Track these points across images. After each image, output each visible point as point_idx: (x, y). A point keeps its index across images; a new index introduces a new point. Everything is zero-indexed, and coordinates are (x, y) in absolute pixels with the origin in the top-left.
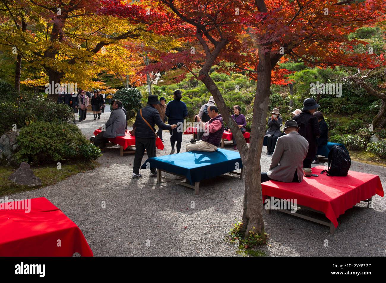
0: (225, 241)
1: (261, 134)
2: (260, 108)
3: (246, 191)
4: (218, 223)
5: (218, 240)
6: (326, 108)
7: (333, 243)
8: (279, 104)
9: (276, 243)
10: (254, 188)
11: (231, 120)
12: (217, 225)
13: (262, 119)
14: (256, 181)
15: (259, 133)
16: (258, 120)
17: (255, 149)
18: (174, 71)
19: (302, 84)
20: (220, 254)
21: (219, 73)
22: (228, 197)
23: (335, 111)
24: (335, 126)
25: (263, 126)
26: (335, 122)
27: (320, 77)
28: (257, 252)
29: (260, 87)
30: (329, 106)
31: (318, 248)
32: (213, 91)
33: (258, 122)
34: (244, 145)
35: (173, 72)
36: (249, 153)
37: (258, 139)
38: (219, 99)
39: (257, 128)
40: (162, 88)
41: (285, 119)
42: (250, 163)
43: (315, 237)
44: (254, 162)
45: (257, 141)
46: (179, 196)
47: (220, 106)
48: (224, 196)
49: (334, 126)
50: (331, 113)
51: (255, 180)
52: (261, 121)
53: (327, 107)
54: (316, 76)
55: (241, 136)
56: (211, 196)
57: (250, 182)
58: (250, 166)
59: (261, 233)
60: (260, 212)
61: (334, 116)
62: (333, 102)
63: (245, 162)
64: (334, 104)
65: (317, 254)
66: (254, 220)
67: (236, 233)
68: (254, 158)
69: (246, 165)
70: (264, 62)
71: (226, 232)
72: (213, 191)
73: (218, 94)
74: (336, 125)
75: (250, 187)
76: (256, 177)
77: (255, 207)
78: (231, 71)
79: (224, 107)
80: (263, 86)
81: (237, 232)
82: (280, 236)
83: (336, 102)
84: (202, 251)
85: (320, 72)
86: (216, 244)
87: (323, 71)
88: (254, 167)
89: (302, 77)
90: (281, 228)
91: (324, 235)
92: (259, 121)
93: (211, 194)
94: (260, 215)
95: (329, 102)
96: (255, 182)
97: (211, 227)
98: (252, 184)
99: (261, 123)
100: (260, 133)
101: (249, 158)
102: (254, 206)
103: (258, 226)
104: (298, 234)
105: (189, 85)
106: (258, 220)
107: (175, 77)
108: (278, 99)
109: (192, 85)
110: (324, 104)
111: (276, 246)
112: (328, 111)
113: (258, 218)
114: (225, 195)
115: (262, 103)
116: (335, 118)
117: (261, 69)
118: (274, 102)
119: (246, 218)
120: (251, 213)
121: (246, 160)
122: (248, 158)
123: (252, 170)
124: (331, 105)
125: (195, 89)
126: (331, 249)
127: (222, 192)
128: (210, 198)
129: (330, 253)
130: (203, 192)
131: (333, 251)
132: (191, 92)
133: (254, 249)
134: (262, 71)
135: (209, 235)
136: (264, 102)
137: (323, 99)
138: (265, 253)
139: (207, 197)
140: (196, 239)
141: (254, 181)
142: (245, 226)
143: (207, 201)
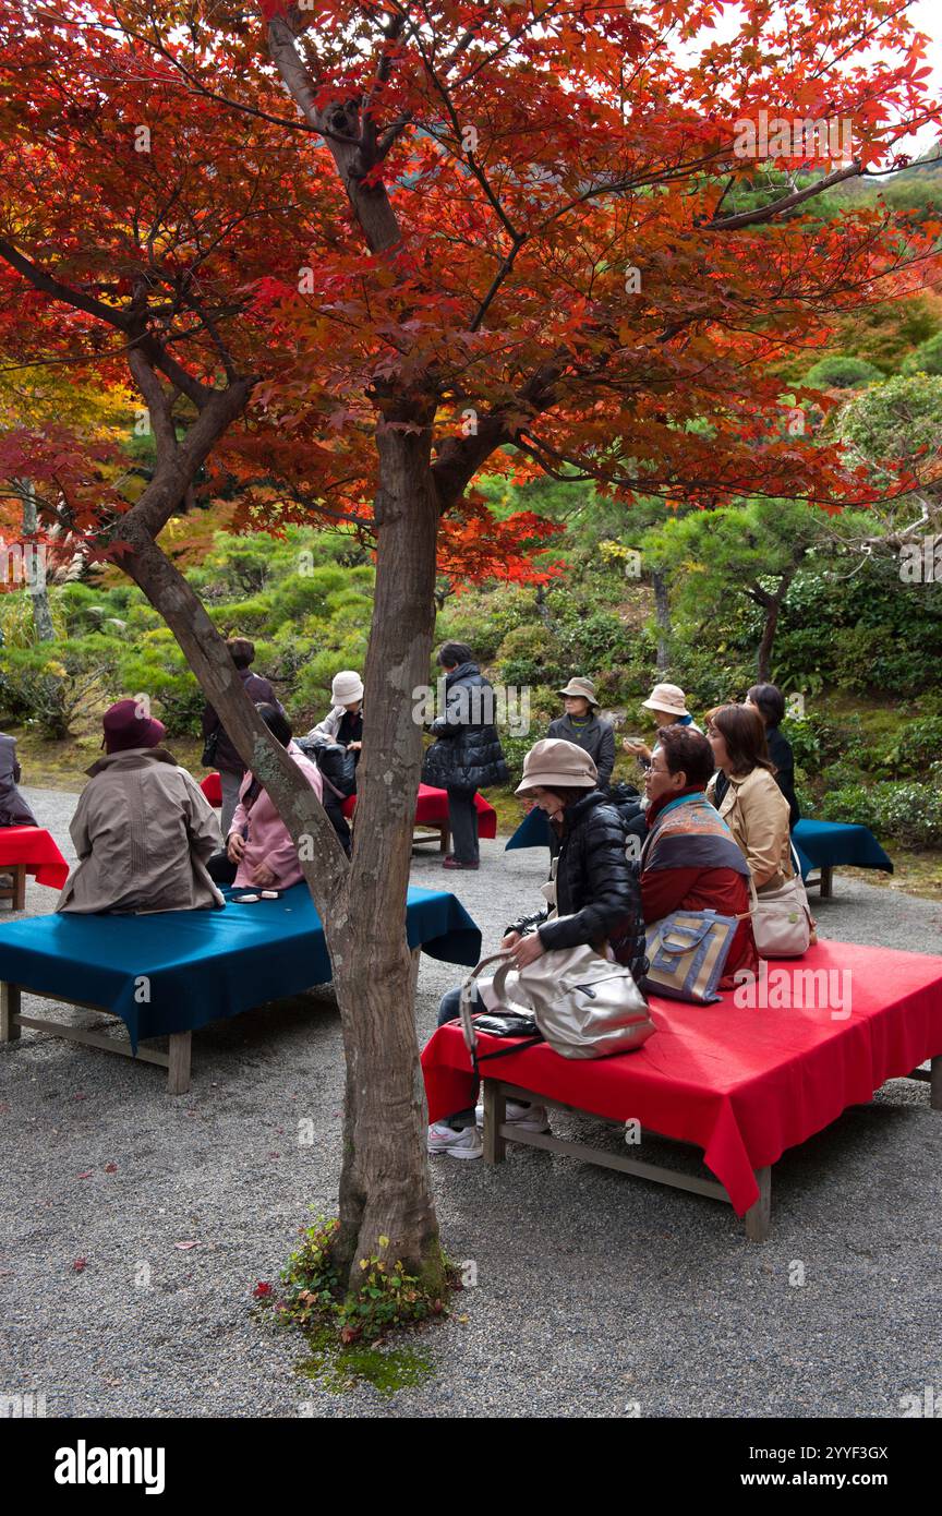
0: (253, 1314)
1: (399, 806)
2: (390, 688)
3: (349, 1073)
4: (244, 1226)
5: (224, 1315)
6: (807, 673)
7: (750, 1283)
8: (614, 661)
9: (492, 1306)
10: (382, 1052)
11: (266, 746)
12: (240, 1237)
13: (398, 735)
14: (386, 1019)
15: (388, 799)
16: (382, 740)
17: (375, 872)
18: (176, 521)
19: (697, 573)
20: (216, 1384)
21: (238, 534)
22: (326, 1096)
23: (844, 683)
24: (843, 747)
25: (408, 768)
26: (842, 733)
27: (772, 537)
28: (393, 1356)
29: (388, 594)
30: (818, 662)
31: (681, 1315)
32: (176, 613)
33: (384, 751)
34: (329, 856)
35: (174, 526)
36: (351, 894)
37: (388, 829)
38: (203, 650)
39: (377, 778)
40: (115, 600)
41: (641, 725)
42: (357, 940)
43: (676, 1263)
44: (373, 932)
45: (381, 836)
46: (90, 1105)
47: (212, 682)
48: (310, 1093)
49: (839, 749)
50: (829, 694)
51: (382, 1019)
52: (397, 745)
53: (813, 667)
54: (751, 536)
55: (314, 816)
56: (248, 1098)
57: (362, 1025)
58: (356, 953)
59: (424, 1263)
60: (413, 1165)
61: (842, 707)
62: (834, 647)
63: (335, 936)
64: (839, 654)
65: (668, 1343)
66: (387, 1206)
67: (312, 1273)
68: (371, 916)
69: (341, 951)
70: (402, 479)
71: (270, 1271)
72: (264, 1068)
73: (197, 627)
74: (849, 744)
75: (364, 1051)
76: (388, 1000)
77: (389, 1142)
78: (288, 521)
79: (229, 688)
80: (401, 588)
81: (313, 1266)
82: (520, 1266)
83: (850, 645)
84: (131, 1376)
85: (769, 522)
86: (208, 1336)
87: (782, 515)
88: (373, 959)
89: (694, 542)
90: (533, 1230)
91: (717, 1246)
92: (388, 746)
93: (249, 1088)
94: (415, 1177)
95: (819, 647)
96: (382, 1028)
97: (204, 1252)
98: (370, 1036)
99: (396, 755)
100: (393, 801)
101: (351, 918)
102: (383, 1140)
103: (406, 1233)
104: (605, 1252)
105: (231, 584)
106: (404, 1202)
107: (180, 549)
108: (609, 636)
109: (247, 584)
110: (800, 656)
111: (491, 1319)
112: (818, 686)
113: (403, 1194)
114: (312, 1083)
115: (399, 664)
116: (843, 716)
117: (388, 511)
118: (595, 652)
119: (353, 1199)
120: (372, 1172)
121: (339, 924)
122: (345, 918)
123: (364, 973)
124: (827, 660)
125: (254, 603)
126: (735, 1312)
127: (304, 1072)
128: (240, 1107)
129: (730, 1334)
130: (215, 1079)
131: (741, 1321)
132: (231, 614)
133: (384, 1344)
134: (392, 520)
135: (185, 1294)
136: (408, 659)
137: (797, 635)
138: (431, 1357)
139: (228, 1102)
140: (117, 1317)
141: (378, 1021)
142: (348, 1235)
143: (223, 1121)
